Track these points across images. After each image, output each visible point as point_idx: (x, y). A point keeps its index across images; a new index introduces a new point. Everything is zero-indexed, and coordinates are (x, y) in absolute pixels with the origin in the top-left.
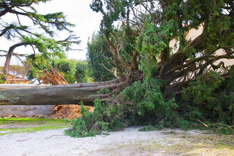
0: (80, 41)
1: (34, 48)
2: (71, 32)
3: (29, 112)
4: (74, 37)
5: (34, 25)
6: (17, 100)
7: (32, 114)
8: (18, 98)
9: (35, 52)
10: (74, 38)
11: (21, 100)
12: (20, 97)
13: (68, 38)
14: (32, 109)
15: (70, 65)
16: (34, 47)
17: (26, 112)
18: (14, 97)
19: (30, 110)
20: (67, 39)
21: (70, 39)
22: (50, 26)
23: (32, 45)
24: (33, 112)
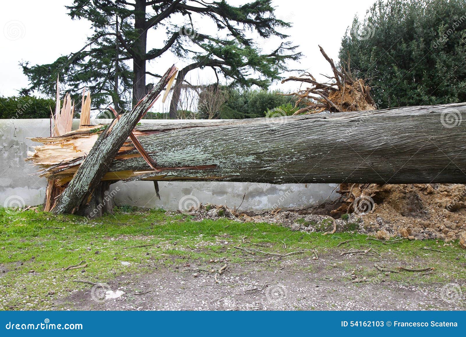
0: (300, 53)
1: (217, 73)
2: (285, 36)
3: (257, 198)
4: (289, 47)
5: (219, 30)
6: (245, 164)
7: (266, 205)
8: (251, 159)
9: (218, 80)
10: (288, 49)
11: (259, 166)
12: (258, 156)
13: (278, 49)
14: (265, 190)
15: (277, 101)
16: (217, 71)
17: (250, 199)
18: (237, 154)
19: (260, 193)
20: (277, 51)
21: (281, 52)
22: (247, 29)
23: (215, 67)
24: (269, 201)
